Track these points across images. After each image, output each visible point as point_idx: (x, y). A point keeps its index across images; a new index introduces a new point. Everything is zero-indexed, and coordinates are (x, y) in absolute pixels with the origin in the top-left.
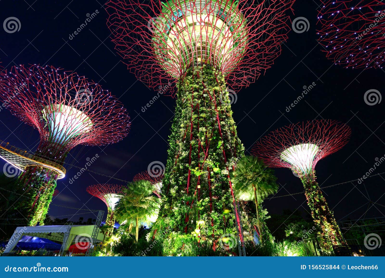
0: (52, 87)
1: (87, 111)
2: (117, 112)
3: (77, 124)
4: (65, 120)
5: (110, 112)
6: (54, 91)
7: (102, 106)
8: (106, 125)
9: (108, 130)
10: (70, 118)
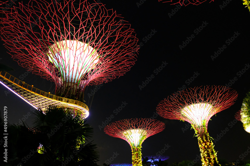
0: (54, 21)
1: (94, 41)
2: (124, 35)
3: (86, 57)
4: (74, 55)
5: (117, 37)
6: (57, 25)
7: (109, 30)
8: (114, 54)
9: (116, 60)
10: (78, 52)
